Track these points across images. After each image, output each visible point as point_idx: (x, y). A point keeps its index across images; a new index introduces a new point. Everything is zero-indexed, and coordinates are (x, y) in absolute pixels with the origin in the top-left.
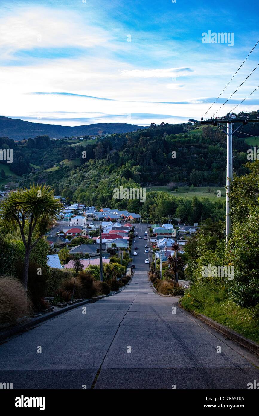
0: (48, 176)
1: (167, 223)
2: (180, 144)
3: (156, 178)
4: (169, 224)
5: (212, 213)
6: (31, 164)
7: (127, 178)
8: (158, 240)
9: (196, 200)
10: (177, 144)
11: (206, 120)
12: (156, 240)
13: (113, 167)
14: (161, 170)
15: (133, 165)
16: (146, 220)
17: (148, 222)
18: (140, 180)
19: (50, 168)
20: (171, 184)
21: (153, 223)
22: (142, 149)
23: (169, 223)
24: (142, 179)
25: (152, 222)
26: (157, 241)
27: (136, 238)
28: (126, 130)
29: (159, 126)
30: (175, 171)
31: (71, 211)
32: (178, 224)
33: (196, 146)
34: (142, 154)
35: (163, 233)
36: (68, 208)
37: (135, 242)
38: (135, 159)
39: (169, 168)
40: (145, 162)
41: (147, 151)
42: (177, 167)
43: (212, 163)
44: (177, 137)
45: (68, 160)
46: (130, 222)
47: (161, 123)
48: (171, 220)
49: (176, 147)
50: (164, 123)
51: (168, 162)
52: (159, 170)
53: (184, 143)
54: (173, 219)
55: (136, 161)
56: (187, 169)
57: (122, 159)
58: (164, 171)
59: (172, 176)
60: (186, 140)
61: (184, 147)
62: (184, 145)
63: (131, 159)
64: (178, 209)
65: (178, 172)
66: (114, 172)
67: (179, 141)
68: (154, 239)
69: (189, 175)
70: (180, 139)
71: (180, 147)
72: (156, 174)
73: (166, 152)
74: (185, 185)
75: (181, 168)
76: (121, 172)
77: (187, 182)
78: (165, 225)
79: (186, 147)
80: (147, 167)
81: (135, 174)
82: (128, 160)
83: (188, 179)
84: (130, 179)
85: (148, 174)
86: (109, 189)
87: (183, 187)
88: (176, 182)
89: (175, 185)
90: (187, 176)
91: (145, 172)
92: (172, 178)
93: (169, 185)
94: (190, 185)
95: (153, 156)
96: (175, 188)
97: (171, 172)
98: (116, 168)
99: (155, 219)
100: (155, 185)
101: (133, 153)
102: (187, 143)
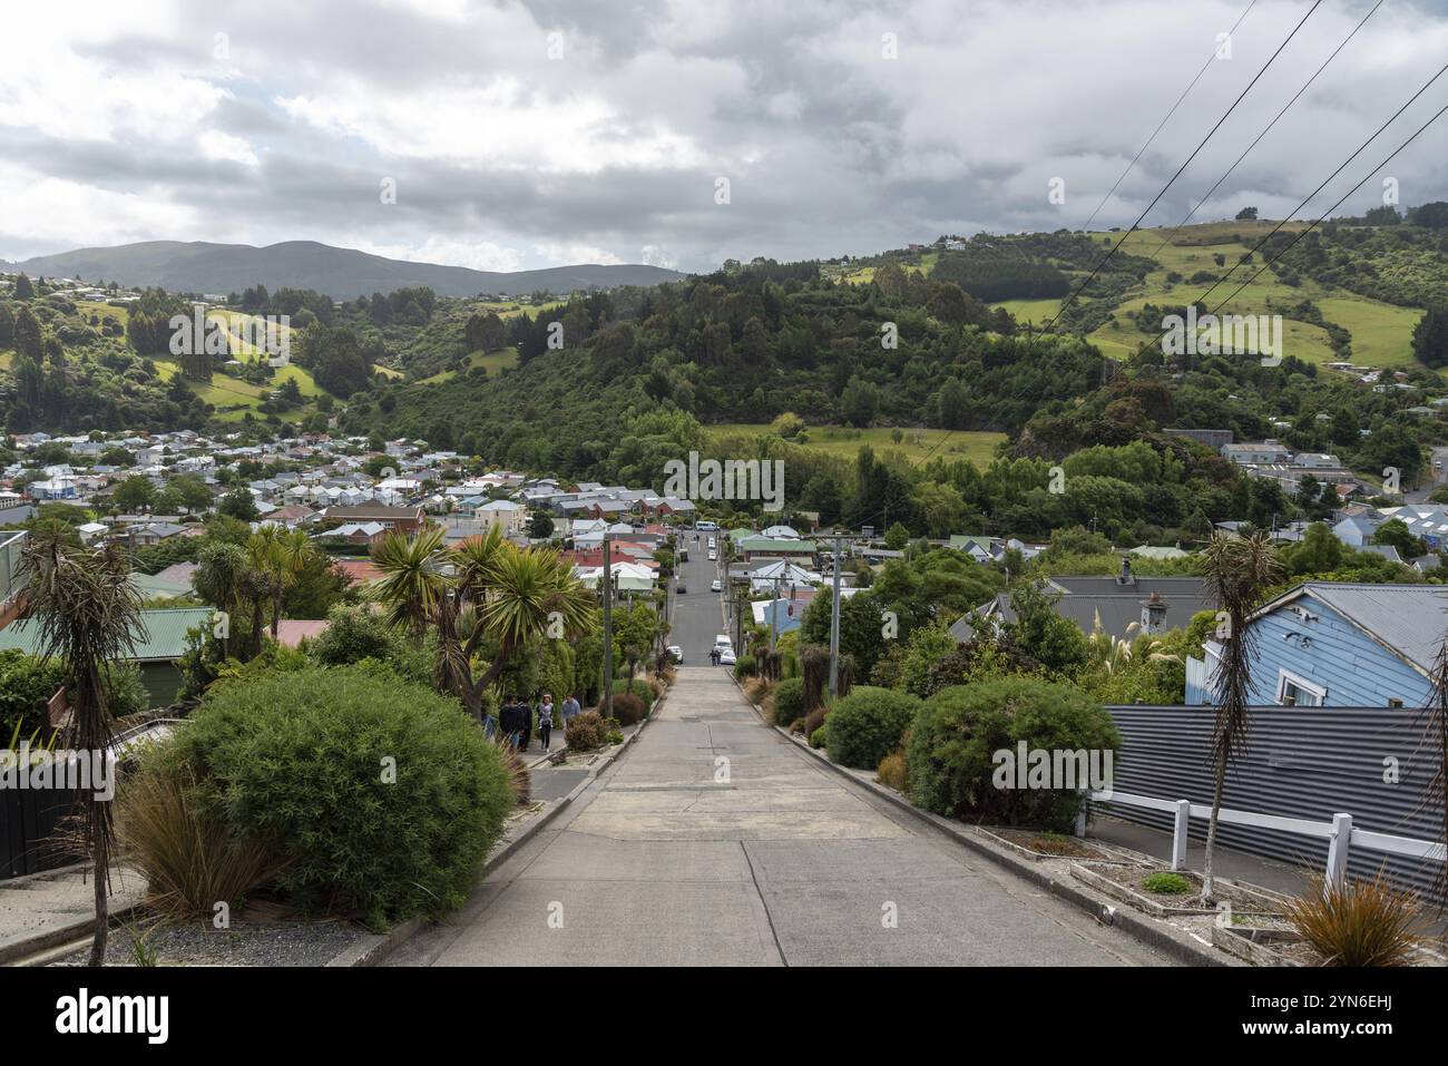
0: (424, 397)
1: (779, 524)
2: (814, 307)
3: (742, 401)
4: (786, 528)
5: (918, 495)
6: (376, 366)
7: (655, 396)
8: (753, 570)
9: (866, 458)
10: (803, 305)
11: (881, 254)
12: (746, 573)
13: (615, 367)
14: (755, 379)
15: (673, 362)
17: (718, 523)
18: (695, 403)
19: (432, 375)
20: (788, 418)
21: (734, 526)
22: (702, 318)
23: (786, 524)
24: (701, 403)
25: (733, 523)
26: (751, 574)
27: (681, 565)
29: (748, 266)
30: (799, 382)
31: (482, 490)
32: (812, 529)
33: (858, 312)
34: (701, 330)
35: (768, 552)
36: (472, 482)
37: (678, 576)
38: (682, 347)
39: (781, 372)
40: (710, 355)
41: (715, 322)
42: (802, 370)
43: (905, 361)
44: (803, 286)
45: (483, 352)
47: (755, 260)
48: (792, 517)
49: (802, 315)
50: (762, 259)
51: (777, 357)
52: (751, 379)
53: (824, 302)
54: (795, 515)
55: (685, 352)
56: (832, 375)
57: (642, 347)
58: (766, 381)
59: (788, 396)
60: (831, 295)
61: (826, 316)
62: (825, 309)
63: (668, 346)
64: (811, 485)
65: (805, 385)
66: (617, 383)
67: (812, 296)
68: (741, 568)
69: (839, 396)
70: (813, 293)
71: (812, 314)
72: (743, 389)
73: (773, 326)
74: (826, 423)
75: (814, 374)
76: (640, 382)
77: (832, 415)
78: (774, 531)
79: (828, 314)
80: (717, 368)
81: (679, 386)
82: (658, 348)
83: (836, 404)
84: (665, 399)
85: (719, 389)
86: (601, 429)
87: (820, 430)
88: (800, 413)
89: (800, 422)
90: (832, 397)
91: (709, 383)
92: (790, 403)
93: (779, 421)
94: (842, 422)
95: (735, 339)
96: (796, 429)
97: (786, 384)
98: (625, 371)
99: (741, 514)
100: (737, 422)
101: (675, 329)
102: (834, 303)
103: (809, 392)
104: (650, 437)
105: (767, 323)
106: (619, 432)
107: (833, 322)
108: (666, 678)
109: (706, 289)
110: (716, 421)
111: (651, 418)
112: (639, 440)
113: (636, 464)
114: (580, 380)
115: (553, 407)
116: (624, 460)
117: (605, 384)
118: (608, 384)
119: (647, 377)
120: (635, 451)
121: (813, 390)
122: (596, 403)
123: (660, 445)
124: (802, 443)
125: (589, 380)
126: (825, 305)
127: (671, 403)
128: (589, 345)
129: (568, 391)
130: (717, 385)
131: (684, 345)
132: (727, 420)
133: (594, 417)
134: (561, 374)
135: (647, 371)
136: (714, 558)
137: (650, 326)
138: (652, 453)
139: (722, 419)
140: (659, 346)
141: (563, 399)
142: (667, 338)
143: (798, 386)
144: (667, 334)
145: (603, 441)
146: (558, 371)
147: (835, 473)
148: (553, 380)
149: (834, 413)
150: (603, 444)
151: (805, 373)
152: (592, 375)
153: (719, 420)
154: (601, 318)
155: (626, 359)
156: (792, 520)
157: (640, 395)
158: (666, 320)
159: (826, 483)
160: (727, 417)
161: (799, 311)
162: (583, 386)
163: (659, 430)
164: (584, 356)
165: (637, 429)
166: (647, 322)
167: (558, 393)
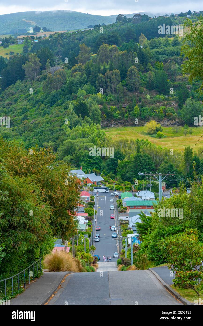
1: (145, 189)
2: (166, 57)
3: (128, 114)
4: (148, 191)
7: (80, 115)
8: (130, 217)
10: (160, 56)
12: (127, 218)
13: (57, 95)
14: (134, 101)
15: (89, 92)
16: (112, 185)
17: (115, 188)
18: (102, 117)
20: (152, 124)
21: (123, 190)
22: (104, 67)
23: (149, 189)
24: (105, 115)
25: (122, 188)
26: (129, 219)
28: (74, 22)
29: (130, 20)
30: (159, 102)
34: (104, 74)
35: (138, 206)
37: (96, 220)
39: (148, 97)
40: (109, 87)
41: (111, 69)
42: (160, 94)
44: (160, 43)
46: (87, 188)
48: (152, 185)
49: (160, 62)
50: (140, 14)
51: (146, 88)
52: (132, 101)
53: (173, 53)
54: (153, 183)
55: (95, 86)
56: (177, 97)
57: (72, 84)
58: (140, 101)
59: (153, 110)
60: (176, 50)
61: (173, 62)
62: (173, 58)
63: (86, 83)
64: (162, 167)
65: (162, 104)
66: (58, 105)
67: (165, 51)
68: (124, 215)
69: (181, 109)
70: (166, 48)
71: (165, 61)
72: (127, 107)
73: (143, 69)
74: (174, 124)
75: (167, 97)
76: (71, 105)
77: (177, 120)
78: (142, 193)
79: (175, 61)
80: (113, 95)
81: (93, 108)
82: (81, 83)
83: (179, 114)
84: (86, 117)
85: (114, 107)
86: (52, 134)
87: (170, 129)
88: (159, 120)
89: (159, 126)
90: (177, 109)
91: (109, 104)
92: (154, 114)
93: (147, 125)
94: (182, 124)
95: (123, 78)
96: (157, 130)
97: (151, 103)
98: (62, 97)
99: (127, 182)
100: (125, 126)
101: (89, 73)
102: (178, 54)
103: (164, 107)
104: (79, 140)
105: (141, 68)
106: (63, 137)
107: (177, 66)
108: (96, 266)
109: (106, 48)
110: (113, 125)
111: (80, 129)
112: (74, 141)
113: (72, 154)
114: (37, 102)
115: (24, 119)
116: (65, 153)
117: (51, 105)
118: (53, 105)
119: (75, 102)
120: (71, 147)
121: (166, 106)
122: (47, 116)
123: (85, 144)
124: (160, 138)
125: (43, 102)
126: (172, 56)
127: (89, 119)
128: (41, 80)
129: (31, 108)
130: (113, 105)
131: (95, 83)
132: (119, 124)
133: (47, 127)
134: (25, 98)
135: (75, 98)
136: (113, 209)
137: (75, 71)
138: (80, 149)
139: (117, 124)
140: (81, 82)
141: (28, 114)
142: (85, 78)
143: (158, 104)
144: (85, 75)
145: (53, 142)
146: (24, 96)
147: (174, 161)
148: (22, 101)
149: (178, 118)
150: (54, 143)
151: (162, 97)
152: (44, 99)
153: (115, 124)
154: (47, 63)
155: (63, 90)
156: (152, 186)
157: (72, 114)
158: (83, 67)
159: (169, 166)
160: (119, 123)
161: (158, 60)
162: (39, 106)
163: (83, 136)
164: (38, 87)
165: (72, 135)
166: (73, 68)
167: (25, 110)
